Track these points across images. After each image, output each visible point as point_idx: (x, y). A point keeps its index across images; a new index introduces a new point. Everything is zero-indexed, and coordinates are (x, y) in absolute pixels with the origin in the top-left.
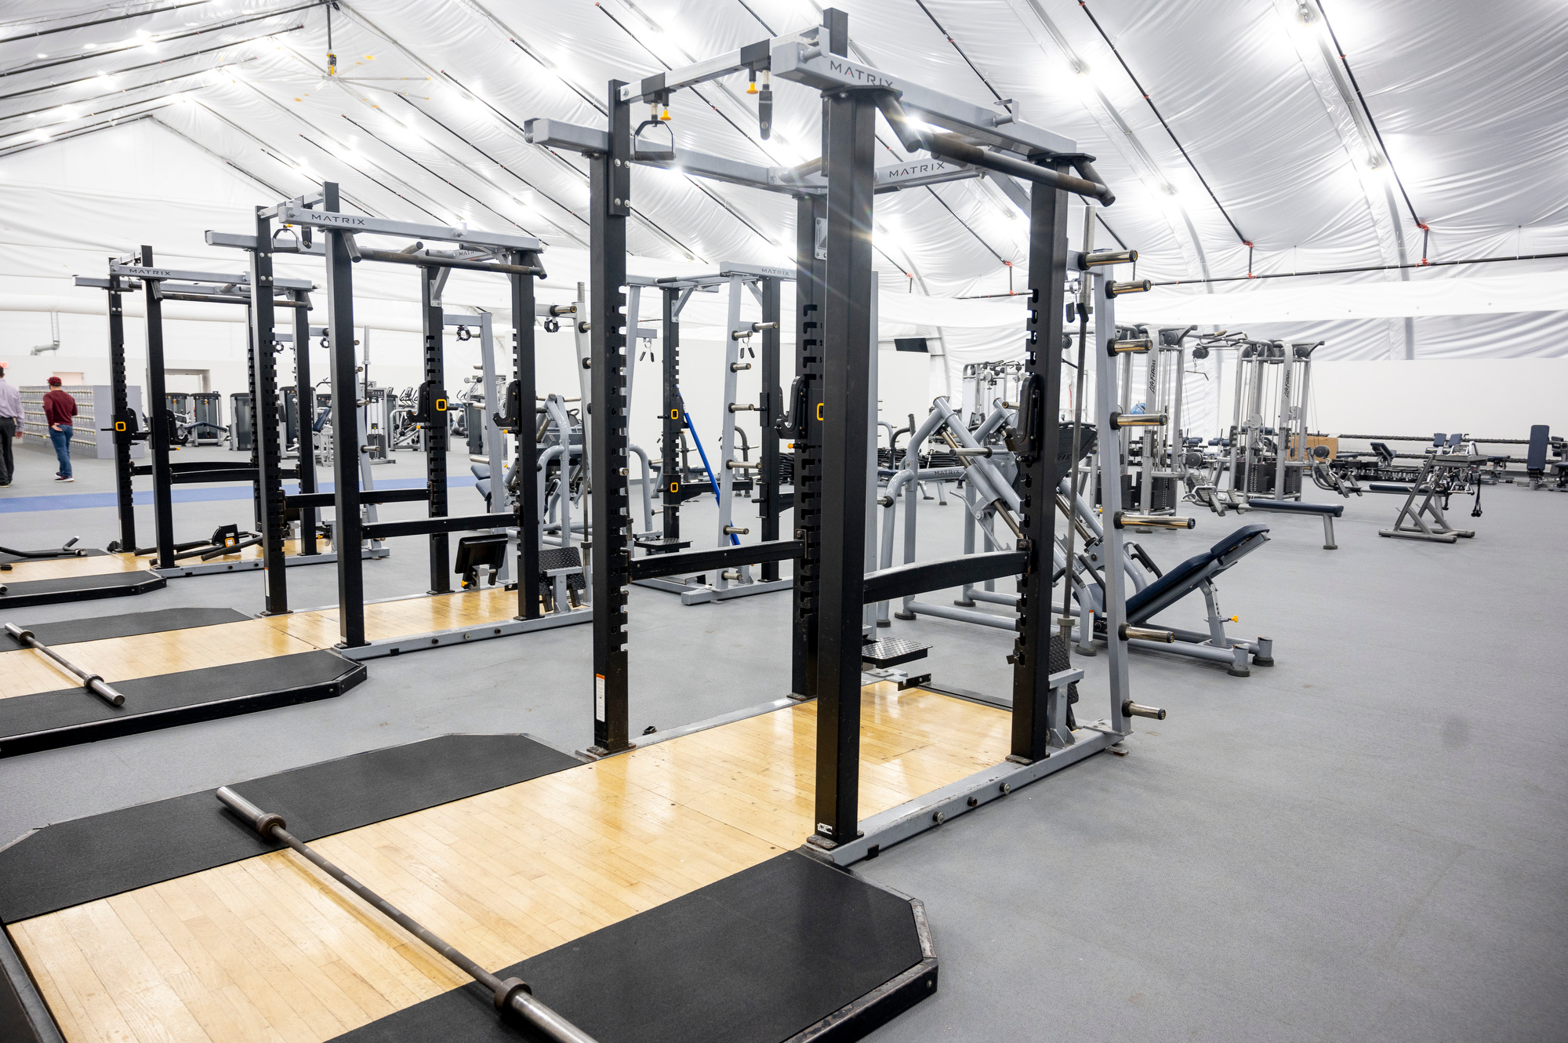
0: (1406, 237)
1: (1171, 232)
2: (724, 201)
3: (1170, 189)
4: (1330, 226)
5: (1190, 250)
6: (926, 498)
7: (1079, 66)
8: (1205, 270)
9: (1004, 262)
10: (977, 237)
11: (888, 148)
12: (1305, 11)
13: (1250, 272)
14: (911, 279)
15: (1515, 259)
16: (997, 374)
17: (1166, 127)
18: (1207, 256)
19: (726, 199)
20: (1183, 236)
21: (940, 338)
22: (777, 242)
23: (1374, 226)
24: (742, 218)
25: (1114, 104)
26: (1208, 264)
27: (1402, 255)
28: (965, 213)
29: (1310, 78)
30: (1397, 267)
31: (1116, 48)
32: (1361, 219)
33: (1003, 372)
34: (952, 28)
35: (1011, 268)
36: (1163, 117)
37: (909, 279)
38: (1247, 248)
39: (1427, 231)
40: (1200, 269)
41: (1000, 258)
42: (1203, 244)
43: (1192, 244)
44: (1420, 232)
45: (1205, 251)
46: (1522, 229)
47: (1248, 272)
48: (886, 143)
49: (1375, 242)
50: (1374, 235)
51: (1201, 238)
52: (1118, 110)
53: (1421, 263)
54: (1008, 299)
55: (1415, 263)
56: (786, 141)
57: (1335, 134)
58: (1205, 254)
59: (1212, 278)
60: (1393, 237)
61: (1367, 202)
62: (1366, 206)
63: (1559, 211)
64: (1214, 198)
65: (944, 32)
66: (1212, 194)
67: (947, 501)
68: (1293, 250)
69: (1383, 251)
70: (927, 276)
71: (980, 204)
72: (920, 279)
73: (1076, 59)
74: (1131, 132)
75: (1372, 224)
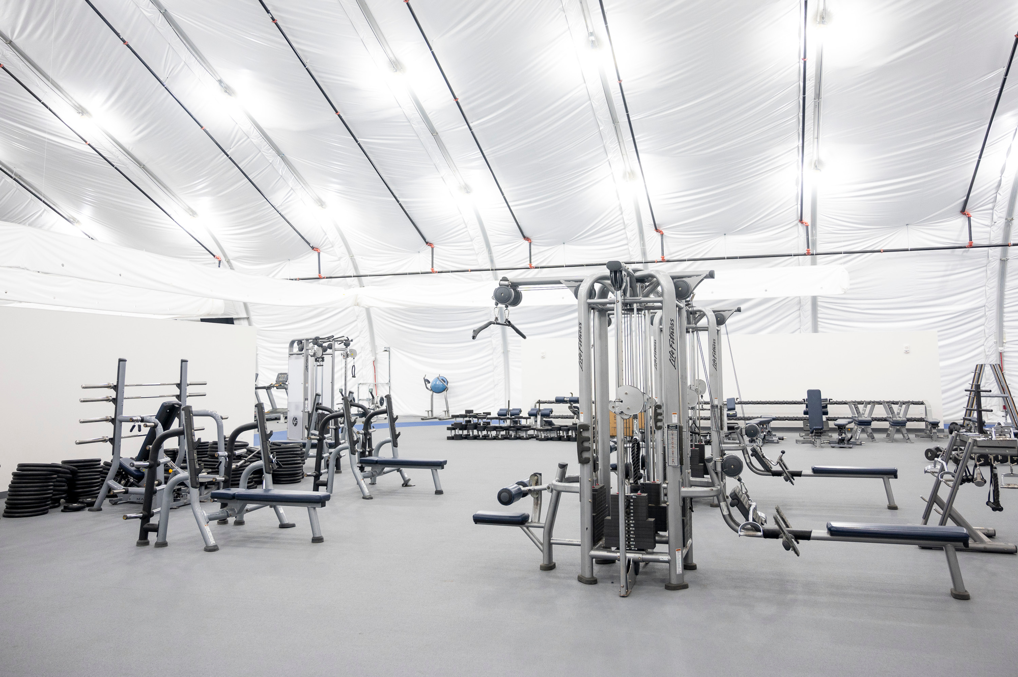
0: (646, 239)
1: (464, 226)
2: (12, 172)
3: (467, 189)
4: (591, 228)
5: (479, 243)
6: (283, 526)
7: (396, 65)
8: (492, 261)
9: (313, 248)
10: (288, 222)
11: (202, 127)
12: (592, 38)
13: (530, 262)
14: (220, 261)
15: (724, 258)
16: (325, 350)
17: (471, 129)
18: (493, 249)
19: (15, 170)
20: (475, 231)
21: (248, 318)
22: (74, 219)
23: (624, 229)
24: (34, 192)
25: (425, 106)
26: (494, 255)
27: (644, 253)
28: (277, 199)
29: (590, 99)
30: (642, 263)
31: (433, 50)
32: (615, 222)
33: (331, 348)
34: (276, 9)
35: (319, 254)
36: (469, 121)
37: (217, 261)
38: (527, 243)
39: (662, 235)
40: (488, 260)
41: (309, 244)
42: (490, 239)
43: (481, 238)
44: (657, 236)
45: (492, 244)
46: (727, 236)
47: (529, 262)
48: (200, 122)
49: (625, 242)
50: (624, 236)
51: (489, 233)
52: (427, 112)
53: (660, 259)
54: (316, 282)
55: (654, 259)
56: (87, 112)
57: (603, 150)
58: (491, 247)
59: (498, 267)
60: (638, 239)
61: (621, 208)
62: (620, 213)
63: (752, 224)
64: (504, 197)
65: (268, 12)
66: (503, 194)
67: (323, 535)
68: (563, 245)
69: (631, 249)
70: (236, 259)
71: (292, 191)
72: (228, 262)
73: (393, 58)
74: (437, 133)
75: (623, 227)
